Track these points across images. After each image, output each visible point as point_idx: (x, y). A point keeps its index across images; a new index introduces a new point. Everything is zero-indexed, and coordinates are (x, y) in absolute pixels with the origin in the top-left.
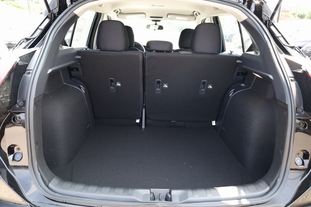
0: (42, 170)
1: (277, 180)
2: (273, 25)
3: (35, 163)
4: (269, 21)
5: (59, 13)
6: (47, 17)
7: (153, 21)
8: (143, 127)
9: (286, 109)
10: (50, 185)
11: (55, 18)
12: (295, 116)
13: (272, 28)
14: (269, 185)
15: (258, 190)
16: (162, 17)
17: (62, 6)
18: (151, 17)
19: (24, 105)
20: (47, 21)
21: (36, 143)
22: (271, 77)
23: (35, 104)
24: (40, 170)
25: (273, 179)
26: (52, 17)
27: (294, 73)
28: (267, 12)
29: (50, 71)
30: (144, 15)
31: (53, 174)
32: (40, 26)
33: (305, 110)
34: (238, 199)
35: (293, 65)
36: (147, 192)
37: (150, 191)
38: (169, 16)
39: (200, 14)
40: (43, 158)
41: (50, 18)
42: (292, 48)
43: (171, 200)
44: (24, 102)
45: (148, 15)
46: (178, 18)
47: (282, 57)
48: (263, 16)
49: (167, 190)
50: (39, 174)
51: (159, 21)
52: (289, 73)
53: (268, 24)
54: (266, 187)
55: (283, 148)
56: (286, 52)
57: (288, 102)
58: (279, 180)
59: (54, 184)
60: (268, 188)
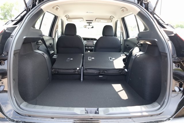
1: (164, 101)
2: (155, 14)
3: (12, 92)
4: (153, 12)
5: (32, 9)
6: (25, 10)
7: (87, 23)
8: (82, 80)
9: (166, 57)
10: (21, 106)
11: (30, 10)
12: (172, 59)
13: (155, 15)
14: (160, 104)
15: (153, 107)
16: (93, 21)
17: (34, 5)
18: (86, 21)
19: (7, 55)
20: (25, 12)
21: (14, 80)
22: (156, 40)
23: (14, 54)
24: (15, 96)
25: (162, 100)
26: (28, 10)
27: (169, 37)
28: (151, 7)
29: (25, 37)
30: (82, 19)
31: (23, 100)
32: (21, 14)
33: (177, 56)
34: (141, 113)
35: (168, 33)
36: (83, 109)
37: (85, 109)
38: (97, 20)
39: (114, 17)
40: (18, 90)
41: (27, 11)
42: (167, 25)
43: (98, 113)
44: (8, 53)
45: (85, 19)
46: (102, 21)
47: (162, 30)
48: (149, 9)
49: (96, 109)
50: (14, 99)
51: (91, 23)
52: (167, 37)
53: (153, 13)
54: (158, 106)
55: (166, 81)
56: (164, 27)
57: (167, 52)
58: (166, 101)
59: (24, 105)
60: (159, 106)
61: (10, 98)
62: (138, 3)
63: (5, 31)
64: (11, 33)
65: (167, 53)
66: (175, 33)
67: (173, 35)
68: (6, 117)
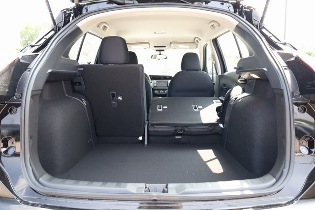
0: (34, 164)
1: (282, 171)
2: (264, 28)
3: (28, 156)
4: (260, 24)
5: (63, 27)
6: (53, 30)
7: (157, 50)
8: (146, 143)
9: (282, 95)
10: (41, 180)
11: (59, 30)
12: (292, 100)
13: (264, 30)
14: (275, 177)
15: (263, 182)
16: (165, 47)
17: (66, 22)
18: (155, 47)
19: (21, 98)
20: (53, 32)
21: (31, 137)
22: (265, 69)
23: (32, 97)
24: (32, 164)
25: (279, 170)
26: (56, 29)
27: (287, 63)
28: (257, 17)
29: (50, 71)
30: (148, 45)
31: (44, 171)
32: (45, 35)
33: (301, 93)
34: (241, 191)
35: (285, 56)
36: (143, 185)
37: (146, 185)
38: (172, 45)
39: (200, 40)
40: (37, 155)
41: (55, 31)
42: (285, 44)
43: (167, 192)
44: (22, 94)
45: (152, 45)
46: (181, 46)
47: (275, 52)
48: (253, 21)
49: (164, 185)
50: (31, 168)
51: (163, 50)
52: (282, 64)
53: (260, 27)
54: (271, 180)
55: (284, 137)
56: (279, 48)
57: (283, 87)
58: (285, 171)
59: (45, 178)
60: (274, 180)
61: (23, 167)
62: (235, 12)
63: (19, 60)
64: (29, 65)
65: (282, 90)
66: (295, 55)
67: (293, 59)
68: (15, 197)
